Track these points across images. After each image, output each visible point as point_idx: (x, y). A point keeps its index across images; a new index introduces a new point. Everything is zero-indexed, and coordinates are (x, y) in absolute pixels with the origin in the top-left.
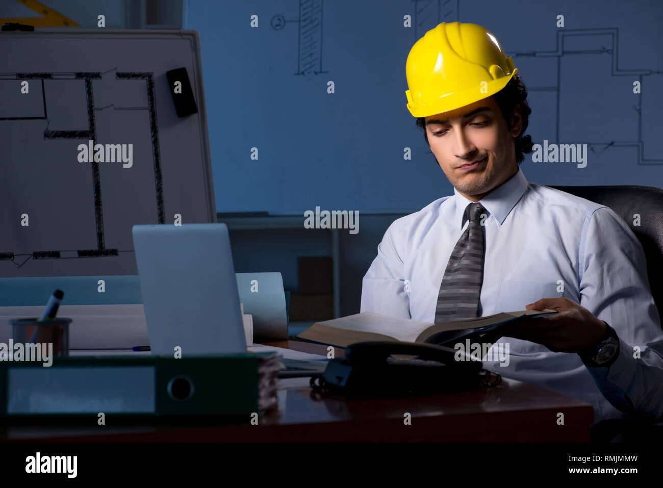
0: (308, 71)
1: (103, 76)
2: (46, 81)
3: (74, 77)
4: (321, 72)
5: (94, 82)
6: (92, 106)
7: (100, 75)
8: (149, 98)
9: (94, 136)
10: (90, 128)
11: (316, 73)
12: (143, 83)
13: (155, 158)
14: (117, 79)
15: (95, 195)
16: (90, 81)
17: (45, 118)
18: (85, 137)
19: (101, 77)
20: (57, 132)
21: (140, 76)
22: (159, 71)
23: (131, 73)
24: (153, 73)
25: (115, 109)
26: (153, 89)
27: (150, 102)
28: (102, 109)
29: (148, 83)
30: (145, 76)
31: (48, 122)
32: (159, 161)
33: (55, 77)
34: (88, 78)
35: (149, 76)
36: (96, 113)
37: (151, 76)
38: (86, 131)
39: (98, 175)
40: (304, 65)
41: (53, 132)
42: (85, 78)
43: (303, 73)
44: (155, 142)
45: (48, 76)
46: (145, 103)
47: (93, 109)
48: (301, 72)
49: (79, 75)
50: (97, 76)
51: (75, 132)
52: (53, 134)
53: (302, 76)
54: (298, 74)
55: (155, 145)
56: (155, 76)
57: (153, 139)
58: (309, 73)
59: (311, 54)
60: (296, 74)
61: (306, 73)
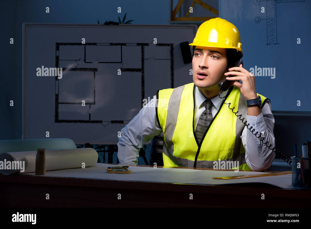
1: (150, 45)
2: (123, 46)
3: (136, 45)
4: (277, 44)
5: (146, 48)
6: (144, 58)
7: (148, 44)
8: (171, 55)
9: (143, 71)
10: (142, 67)
11: (275, 44)
12: (169, 48)
13: (171, 81)
14: (156, 46)
15: (142, 97)
16: (144, 47)
17: (121, 62)
18: (139, 71)
19: (149, 45)
20: (127, 69)
21: (167, 45)
22: (176, 43)
23: (163, 44)
24: (173, 44)
25: (154, 59)
26: (173, 51)
27: (171, 57)
28: (148, 59)
29: (171, 48)
30: (170, 45)
31: (123, 65)
32: (174, 83)
33: (127, 45)
34: (143, 46)
35: (172, 45)
36: (145, 61)
37: (173, 45)
38: (140, 69)
39: (144, 88)
40: (270, 40)
41: (124, 69)
42: (141, 45)
43: (269, 44)
44: (172, 74)
45: (124, 44)
46: (169, 57)
47: (144, 59)
48: (268, 43)
49: (138, 44)
50: (147, 44)
51: (135, 69)
52: (125, 70)
53: (269, 45)
54: (267, 44)
55: (172, 76)
56: (175, 45)
57: (171, 73)
58: (272, 44)
59: (272, 35)
60: (266, 45)
61: (271, 44)
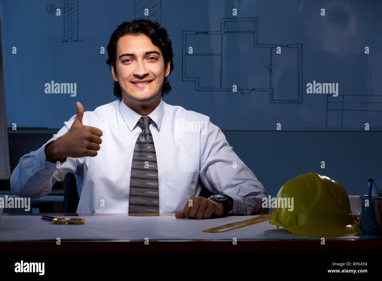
0: (70, 40)
4: (78, 41)
11: (75, 41)
40: (68, 36)
43: (67, 41)
48: (65, 40)
53: (67, 42)
54: (64, 41)
58: (71, 41)
59: (72, 29)
60: (62, 42)
61: (68, 41)
